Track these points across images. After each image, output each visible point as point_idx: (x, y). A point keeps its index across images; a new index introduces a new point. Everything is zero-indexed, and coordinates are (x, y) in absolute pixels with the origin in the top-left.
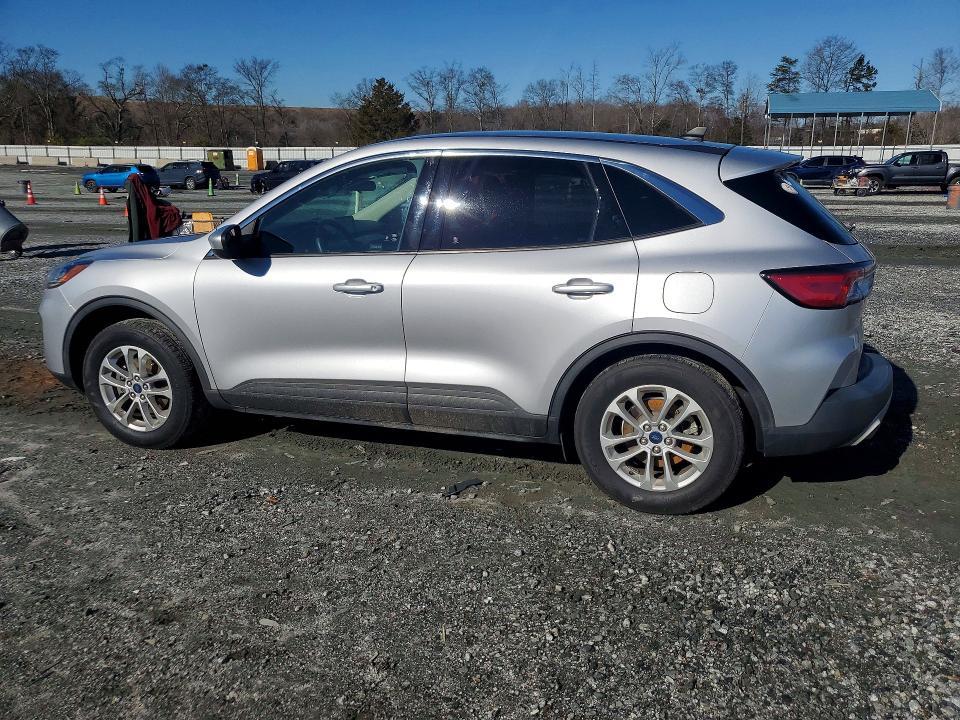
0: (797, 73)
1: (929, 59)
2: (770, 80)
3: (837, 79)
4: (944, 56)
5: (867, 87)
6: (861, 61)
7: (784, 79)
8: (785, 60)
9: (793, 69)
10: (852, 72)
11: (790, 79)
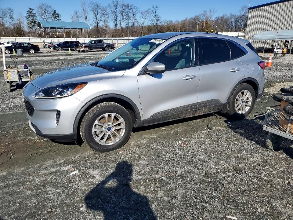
0: (35, 14)
1: (74, 14)
2: (26, 15)
3: (49, 17)
4: (77, 13)
5: (59, 20)
6: (55, 12)
7: (31, 15)
8: (30, 9)
9: (33, 12)
10: (53, 15)
11: (33, 15)
